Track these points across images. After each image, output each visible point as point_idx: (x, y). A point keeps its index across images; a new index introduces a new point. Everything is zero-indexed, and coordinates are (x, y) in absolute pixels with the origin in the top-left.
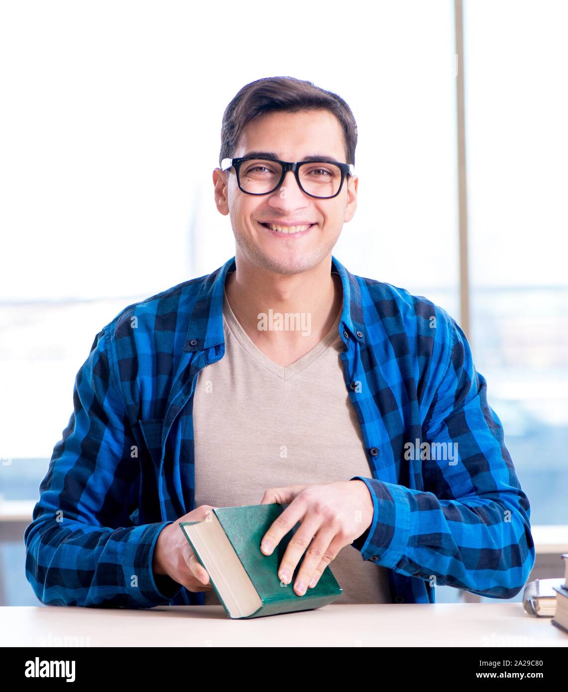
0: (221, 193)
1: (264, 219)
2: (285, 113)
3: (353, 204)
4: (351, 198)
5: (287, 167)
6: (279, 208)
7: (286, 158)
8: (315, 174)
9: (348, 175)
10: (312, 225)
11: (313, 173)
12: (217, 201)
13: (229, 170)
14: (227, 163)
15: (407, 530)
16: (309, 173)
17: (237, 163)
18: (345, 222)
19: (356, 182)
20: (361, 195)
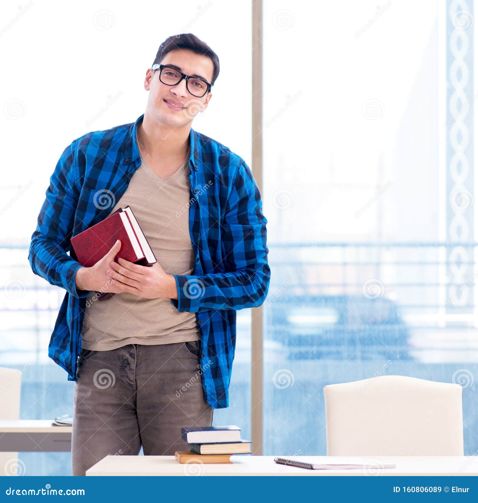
0: (148, 79)
2: (191, 52)
3: (207, 104)
4: (206, 102)
5: (183, 76)
7: (185, 72)
8: (195, 85)
9: (209, 91)
11: (194, 84)
12: (145, 83)
16: (192, 83)
17: (162, 67)
19: (211, 96)
20: (211, 102)
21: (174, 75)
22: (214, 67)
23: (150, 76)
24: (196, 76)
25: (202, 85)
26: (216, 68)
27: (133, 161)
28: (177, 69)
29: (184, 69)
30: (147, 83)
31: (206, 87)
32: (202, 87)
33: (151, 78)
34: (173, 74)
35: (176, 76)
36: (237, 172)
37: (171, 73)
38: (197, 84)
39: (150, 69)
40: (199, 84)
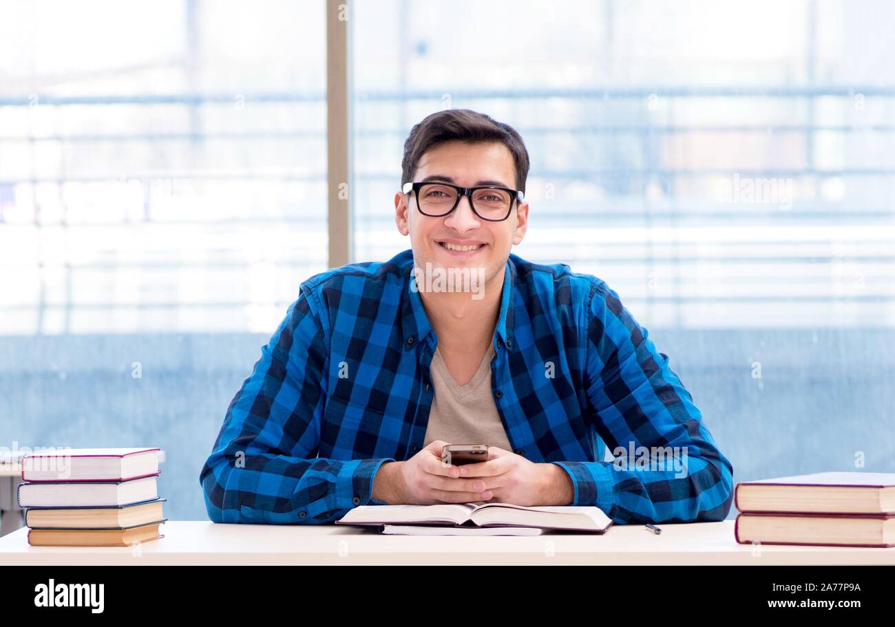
0: (401, 214)
1: (440, 238)
6: (454, 228)
10: (482, 245)
11: (486, 198)
12: (398, 222)
13: (410, 194)
14: (409, 187)
15: (607, 482)
16: (481, 198)
18: (514, 244)
21: (443, 194)
22: (514, 156)
23: (403, 206)
24: (484, 185)
25: (500, 196)
26: (518, 157)
27: (421, 338)
28: (446, 180)
29: (456, 178)
30: (402, 220)
31: (508, 197)
32: (500, 200)
33: (406, 211)
34: (441, 193)
35: (448, 196)
36: (588, 313)
37: (437, 192)
38: (491, 198)
39: (399, 194)
40: (495, 197)
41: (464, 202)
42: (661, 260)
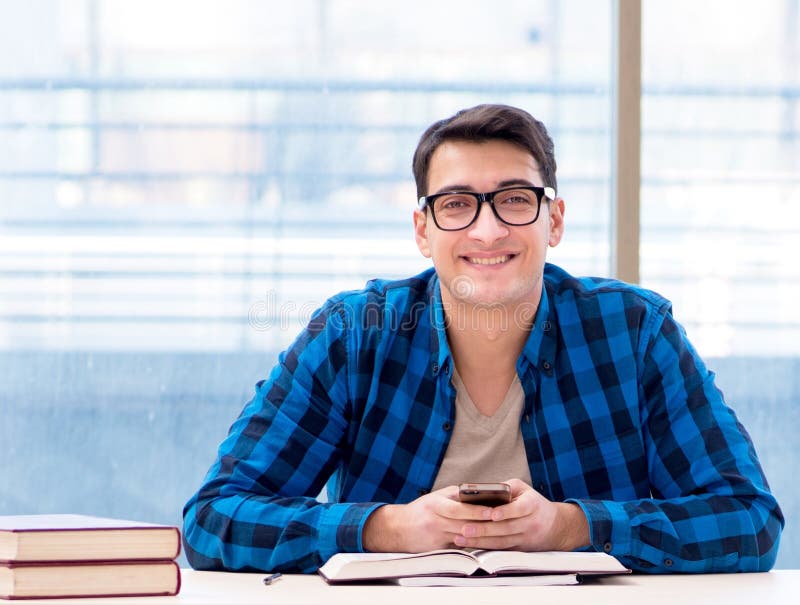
41: (486, 209)
42: (263, 275)
